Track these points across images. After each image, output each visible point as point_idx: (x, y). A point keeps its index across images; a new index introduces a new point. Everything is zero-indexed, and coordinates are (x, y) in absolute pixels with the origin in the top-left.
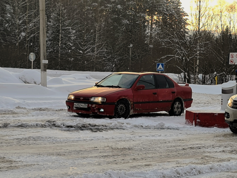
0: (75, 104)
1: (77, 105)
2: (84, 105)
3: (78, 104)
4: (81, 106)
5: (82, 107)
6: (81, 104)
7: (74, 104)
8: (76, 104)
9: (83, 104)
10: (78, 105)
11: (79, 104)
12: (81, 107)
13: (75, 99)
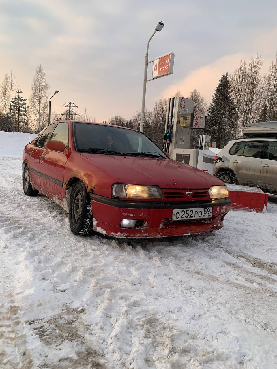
0: (175, 211)
1: (181, 214)
2: (203, 212)
3: (185, 210)
4: (193, 215)
5: (197, 217)
6: (195, 210)
7: (172, 212)
8: (180, 211)
9: (202, 209)
10: (185, 215)
11: (190, 209)
12: (193, 218)
13: (166, 197)
